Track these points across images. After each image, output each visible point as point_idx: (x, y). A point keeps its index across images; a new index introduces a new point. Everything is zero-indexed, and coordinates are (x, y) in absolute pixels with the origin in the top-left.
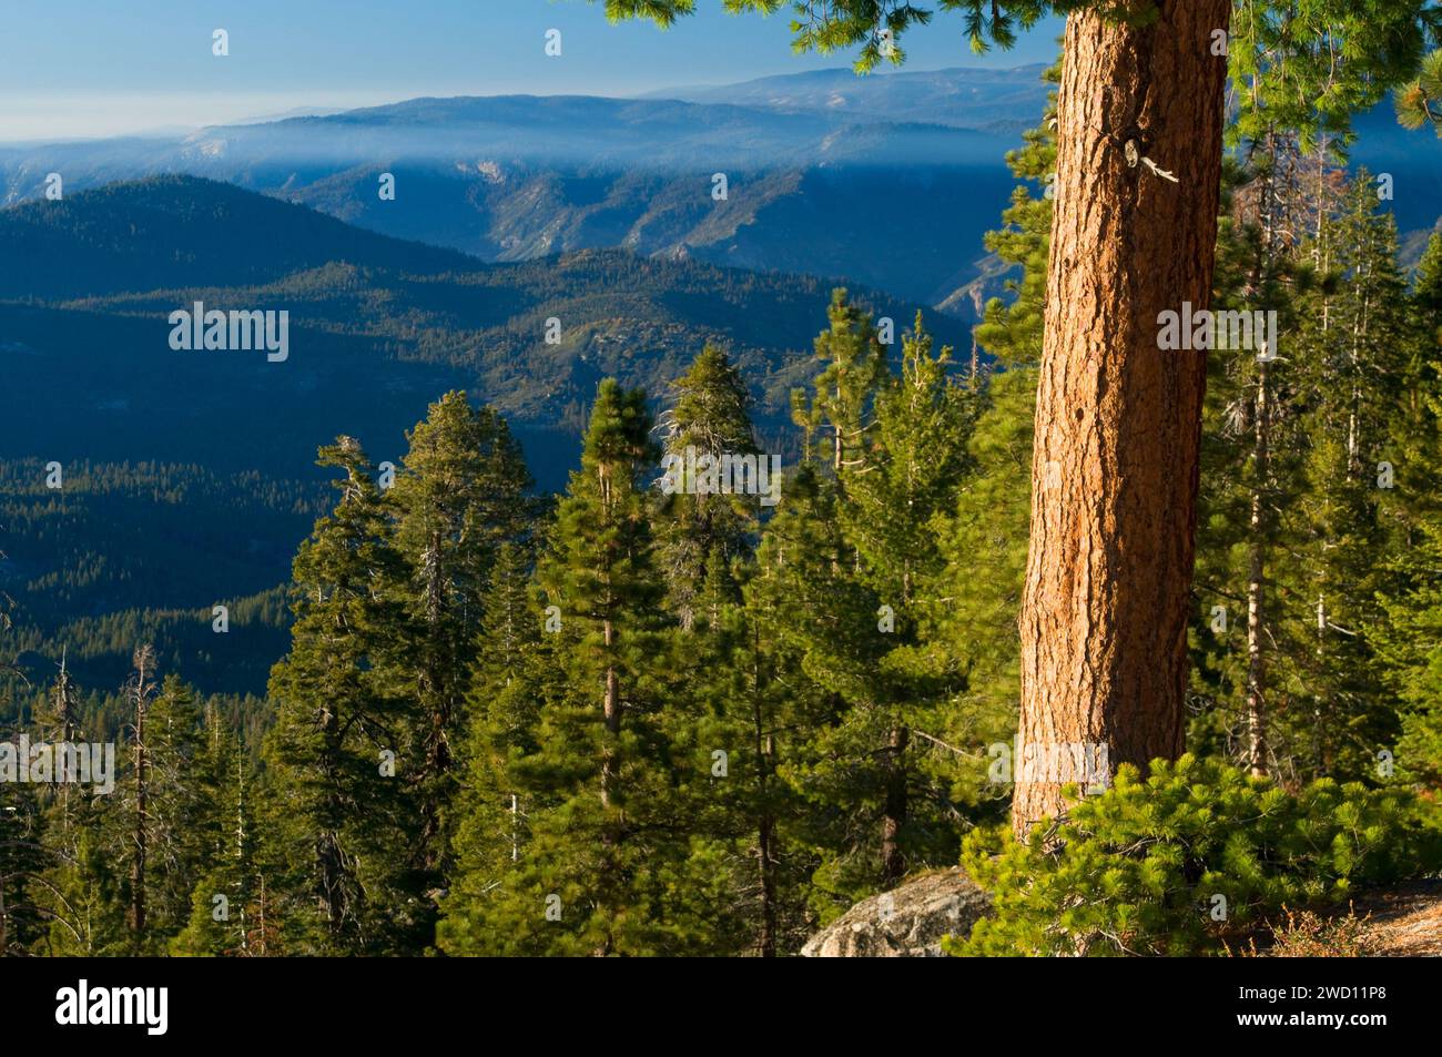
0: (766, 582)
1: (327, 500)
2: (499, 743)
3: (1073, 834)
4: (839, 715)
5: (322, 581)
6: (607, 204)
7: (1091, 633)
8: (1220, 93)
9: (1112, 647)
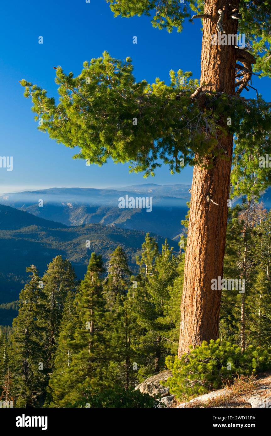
0: (129, 301)
1: (29, 280)
2: (65, 338)
3: (192, 357)
4: (145, 333)
5: (26, 299)
6: (96, 213)
7: (197, 310)
8: (228, 185)
9: (202, 313)
